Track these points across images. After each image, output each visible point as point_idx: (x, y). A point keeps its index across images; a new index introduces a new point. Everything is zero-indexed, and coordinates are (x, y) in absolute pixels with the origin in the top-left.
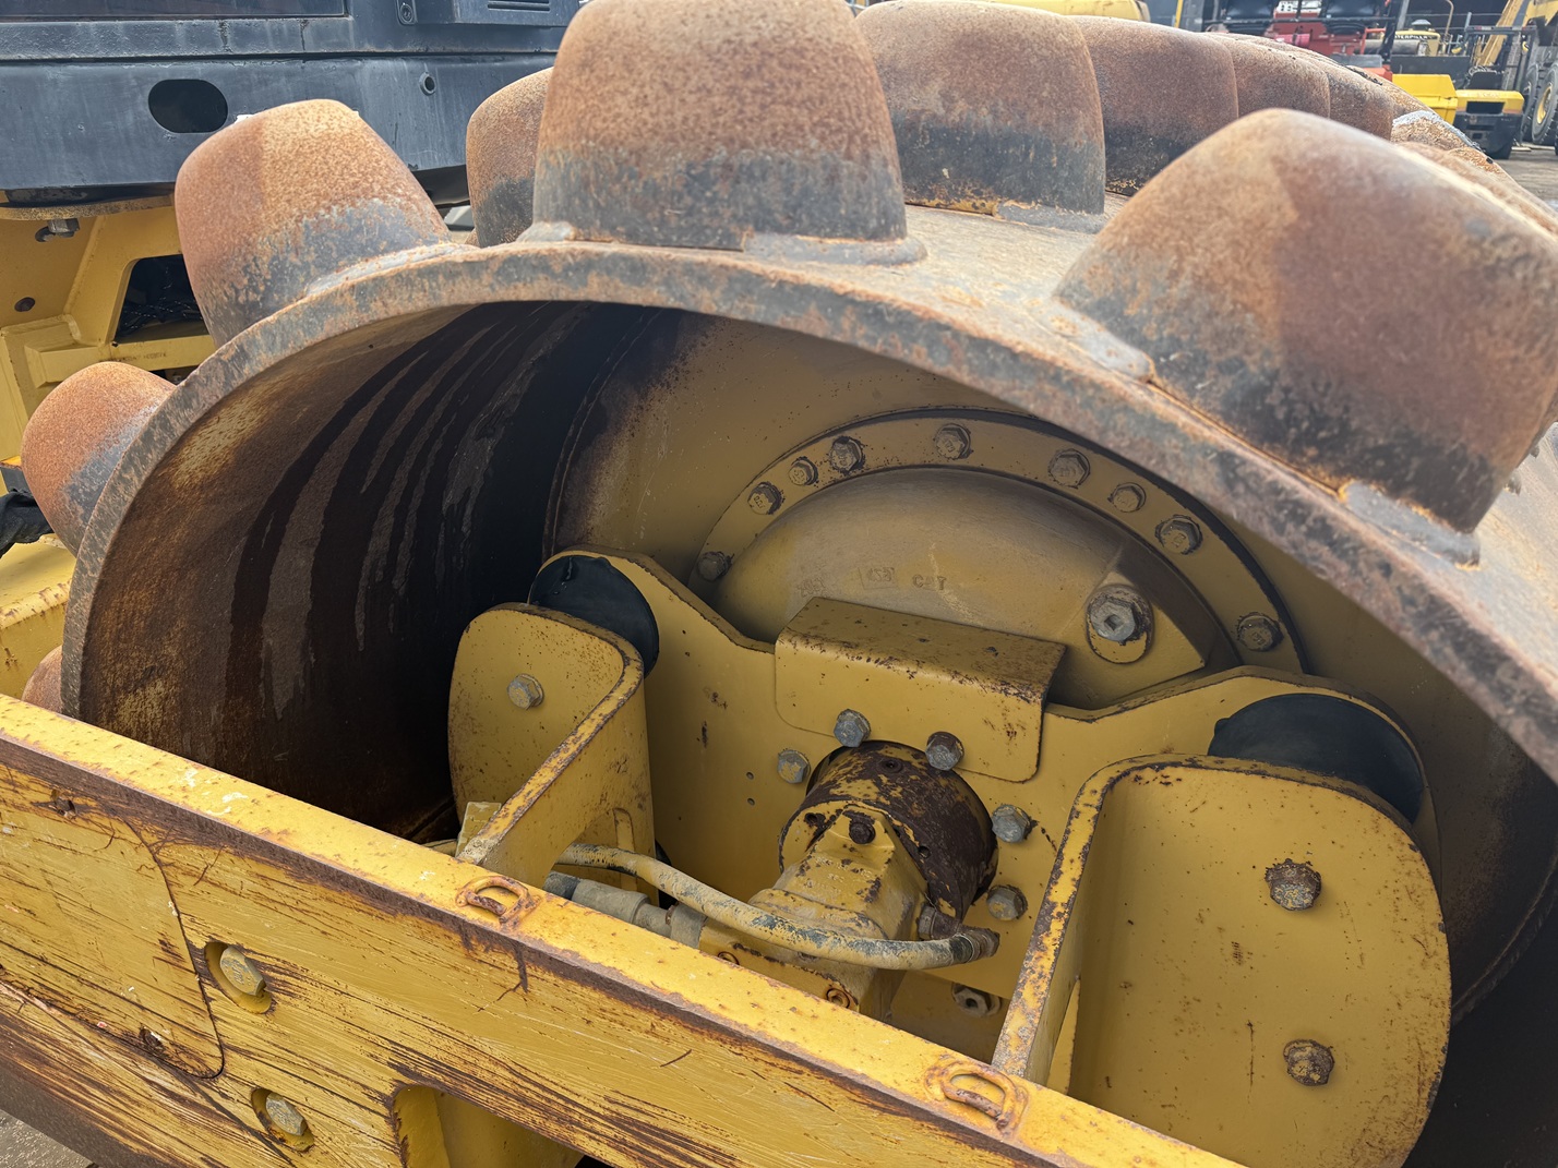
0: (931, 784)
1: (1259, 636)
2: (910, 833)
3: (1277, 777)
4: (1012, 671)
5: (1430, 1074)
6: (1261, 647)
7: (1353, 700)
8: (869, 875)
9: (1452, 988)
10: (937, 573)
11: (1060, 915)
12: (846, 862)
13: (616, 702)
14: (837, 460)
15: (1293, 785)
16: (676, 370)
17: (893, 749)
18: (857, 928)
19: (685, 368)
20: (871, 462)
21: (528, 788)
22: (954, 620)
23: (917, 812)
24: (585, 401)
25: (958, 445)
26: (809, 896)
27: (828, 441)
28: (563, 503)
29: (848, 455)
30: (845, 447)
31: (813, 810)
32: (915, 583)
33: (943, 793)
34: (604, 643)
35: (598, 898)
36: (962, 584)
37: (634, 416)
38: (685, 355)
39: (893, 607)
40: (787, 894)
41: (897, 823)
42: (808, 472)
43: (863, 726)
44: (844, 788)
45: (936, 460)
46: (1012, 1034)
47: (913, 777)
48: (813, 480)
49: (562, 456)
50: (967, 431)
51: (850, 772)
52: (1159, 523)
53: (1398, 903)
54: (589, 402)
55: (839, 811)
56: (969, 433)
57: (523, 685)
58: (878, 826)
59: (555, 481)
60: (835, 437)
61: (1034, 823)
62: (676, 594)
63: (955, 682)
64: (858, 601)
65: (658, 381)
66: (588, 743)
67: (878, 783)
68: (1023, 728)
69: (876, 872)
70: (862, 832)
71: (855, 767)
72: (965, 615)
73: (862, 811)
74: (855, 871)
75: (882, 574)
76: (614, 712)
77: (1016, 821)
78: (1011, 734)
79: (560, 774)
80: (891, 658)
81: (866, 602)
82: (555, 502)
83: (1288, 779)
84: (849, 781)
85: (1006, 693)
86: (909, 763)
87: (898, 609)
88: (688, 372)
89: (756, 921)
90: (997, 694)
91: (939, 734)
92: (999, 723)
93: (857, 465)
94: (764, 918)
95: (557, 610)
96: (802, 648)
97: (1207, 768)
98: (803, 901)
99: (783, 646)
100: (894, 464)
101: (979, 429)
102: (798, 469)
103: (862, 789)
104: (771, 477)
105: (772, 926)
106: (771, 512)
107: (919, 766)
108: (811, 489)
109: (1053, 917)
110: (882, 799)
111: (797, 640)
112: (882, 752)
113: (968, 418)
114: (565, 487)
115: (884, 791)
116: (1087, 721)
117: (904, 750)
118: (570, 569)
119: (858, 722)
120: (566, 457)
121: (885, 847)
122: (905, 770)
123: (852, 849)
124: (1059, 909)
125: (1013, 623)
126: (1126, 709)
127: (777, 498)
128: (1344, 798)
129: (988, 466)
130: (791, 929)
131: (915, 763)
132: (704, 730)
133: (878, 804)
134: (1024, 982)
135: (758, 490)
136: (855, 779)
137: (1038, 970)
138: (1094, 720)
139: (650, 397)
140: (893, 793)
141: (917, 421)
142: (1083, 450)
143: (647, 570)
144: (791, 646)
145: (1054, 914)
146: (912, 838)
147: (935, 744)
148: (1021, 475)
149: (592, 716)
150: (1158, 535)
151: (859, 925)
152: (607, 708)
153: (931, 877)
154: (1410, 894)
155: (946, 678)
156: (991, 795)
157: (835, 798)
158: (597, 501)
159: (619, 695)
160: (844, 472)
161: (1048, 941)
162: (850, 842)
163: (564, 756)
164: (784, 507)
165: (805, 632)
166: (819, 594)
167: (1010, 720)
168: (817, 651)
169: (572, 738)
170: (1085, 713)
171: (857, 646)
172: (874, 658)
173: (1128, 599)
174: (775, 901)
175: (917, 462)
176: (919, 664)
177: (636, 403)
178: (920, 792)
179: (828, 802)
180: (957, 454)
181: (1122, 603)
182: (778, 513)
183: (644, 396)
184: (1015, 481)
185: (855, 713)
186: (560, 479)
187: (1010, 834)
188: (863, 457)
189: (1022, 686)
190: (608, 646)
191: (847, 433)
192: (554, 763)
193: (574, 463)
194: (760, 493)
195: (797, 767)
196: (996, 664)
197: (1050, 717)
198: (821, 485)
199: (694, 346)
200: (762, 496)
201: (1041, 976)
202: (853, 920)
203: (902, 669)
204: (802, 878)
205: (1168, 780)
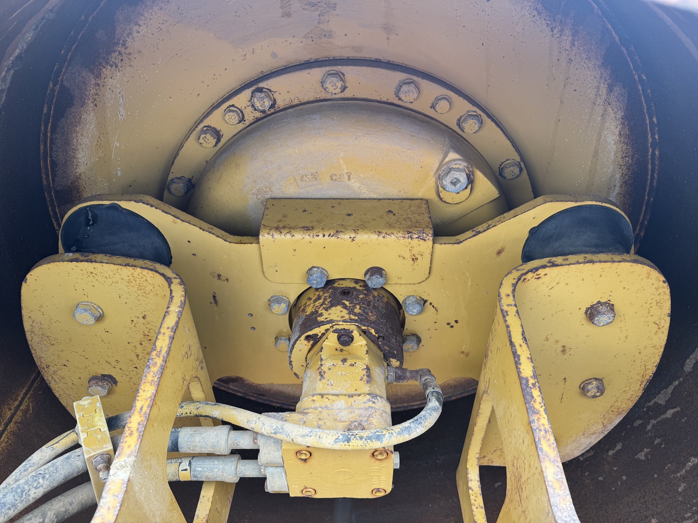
0: (371, 297)
1: (513, 172)
2: (373, 331)
3: (600, 262)
4: (409, 223)
5: (648, 377)
6: (514, 177)
7: (604, 204)
8: (361, 365)
9: (667, 340)
10: (345, 171)
11: (534, 385)
12: (344, 361)
13: (176, 315)
14: (258, 104)
15: (609, 264)
16: (120, 53)
17: (341, 282)
18: (373, 405)
19: (127, 51)
20: (281, 103)
21: (138, 404)
22: (358, 197)
23: (373, 318)
24: (51, 85)
25: (339, 84)
26: (334, 392)
27: (248, 93)
28: (52, 161)
29: (265, 100)
30: (263, 95)
31: (310, 333)
32: (332, 179)
33: (378, 301)
34: (146, 271)
35: (197, 439)
36: (362, 175)
37: (93, 91)
38: (125, 41)
39: (319, 197)
40: (322, 396)
41: (364, 328)
42: (238, 115)
43: (324, 274)
44: (326, 315)
45: (323, 95)
46: (552, 479)
47: (361, 296)
48: (242, 120)
49: (43, 128)
50: (342, 73)
51: (324, 303)
52: (459, 117)
53: (651, 309)
54: (55, 85)
55: (327, 330)
56: (344, 75)
57: (86, 310)
58: (356, 334)
59: (42, 147)
60: (253, 88)
61: (425, 301)
62: (178, 218)
63: (381, 238)
64: (296, 196)
65: (107, 63)
66: (168, 353)
67: (345, 307)
68: (422, 255)
69: (364, 362)
70: (345, 338)
71: (325, 299)
72: (366, 193)
73: (342, 327)
74: (352, 365)
75: (310, 177)
76: (177, 323)
77: (419, 304)
78: (414, 259)
79: (159, 384)
80: (337, 232)
81: (302, 196)
82: (46, 161)
83: (606, 262)
84: (326, 309)
85: (412, 238)
86: (355, 288)
87: (323, 197)
88: (130, 54)
89: (337, 440)
90: (406, 240)
91: (372, 268)
92: (408, 255)
93: (272, 106)
94: (341, 437)
95: (98, 253)
96: (277, 236)
97: (562, 265)
98: (334, 397)
99: (264, 237)
100: (296, 102)
101: (349, 71)
102: (231, 114)
103: (337, 313)
104: (209, 121)
105: (348, 440)
106: (216, 145)
107: (361, 288)
108: (241, 126)
109: (531, 388)
110: (353, 317)
111: (273, 232)
112: (336, 285)
113: (342, 65)
114: (51, 150)
115: (351, 312)
116: (458, 243)
117: (348, 281)
118: (91, 217)
119: (322, 273)
120: (46, 128)
121: (360, 343)
122: (355, 293)
123: (341, 350)
124: (531, 381)
125: (393, 191)
126: (479, 233)
127: (217, 134)
128: (635, 265)
129: (358, 96)
130: (361, 438)
131: (358, 287)
132: (214, 297)
133: (351, 320)
134: (539, 439)
135: (203, 132)
136: (330, 307)
137: (542, 428)
138: (461, 242)
139: (103, 76)
140: (356, 310)
141: (308, 71)
142: (415, 78)
143: (152, 206)
144: (270, 237)
145: (530, 385)
146: (374, 333)
147: (372, 275)
148: (379, 99)
149: (162, 330)
150: (459, 124)
151: (374, 402)
152: (171, 321)
153: (385, 350)
154: (657, 303)
155: (374, 237)
156: (400, 294)
157: (323, 323)
158: (79, 156)
159: (175, 308)
160: (263, 112)
161: (537, 406)
162: (339, 346)
163: (155, 369)
164: (223, 140)
165: (276, 225)
166: (269, 196)
167: (413, 252)
168: (288, 236)
169: (154, 353)
170: (453, 239)
171: (313, 228)
172: (327, 235)
173: (461, 167)
174: (317, 404)
175: (312, 99)
176: (356, 231)
177: (93, 81)
178: (369, 305)
179: (319, 327)
180: (340, 91)
181: (458, 170)
182: (220, 145)
183: (98, 76)
184: (377, 104)
185: (318, 268)
186: (45, 145)
187: (415, 311)
188: (275, 100)
189: (419, 232)
190: (150, 272)
191: (261, 85)
192: (150, 377)
193: (53, 131)
194: (206, 134)
195: (283, 306)
196: (398, 221)
197: (437, 246)
198: (247, 123)
199: (131, 34)
200: (208, 136)
201: (546, 432)
202: (369, 400)
203: (346, 237)
204: (323, 381)
205: (539, 276)
